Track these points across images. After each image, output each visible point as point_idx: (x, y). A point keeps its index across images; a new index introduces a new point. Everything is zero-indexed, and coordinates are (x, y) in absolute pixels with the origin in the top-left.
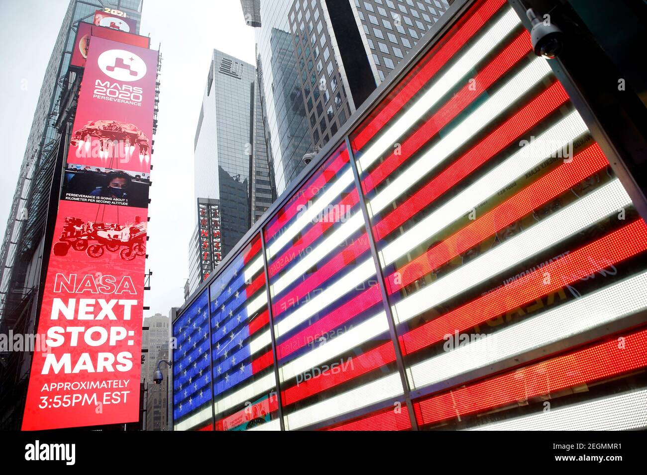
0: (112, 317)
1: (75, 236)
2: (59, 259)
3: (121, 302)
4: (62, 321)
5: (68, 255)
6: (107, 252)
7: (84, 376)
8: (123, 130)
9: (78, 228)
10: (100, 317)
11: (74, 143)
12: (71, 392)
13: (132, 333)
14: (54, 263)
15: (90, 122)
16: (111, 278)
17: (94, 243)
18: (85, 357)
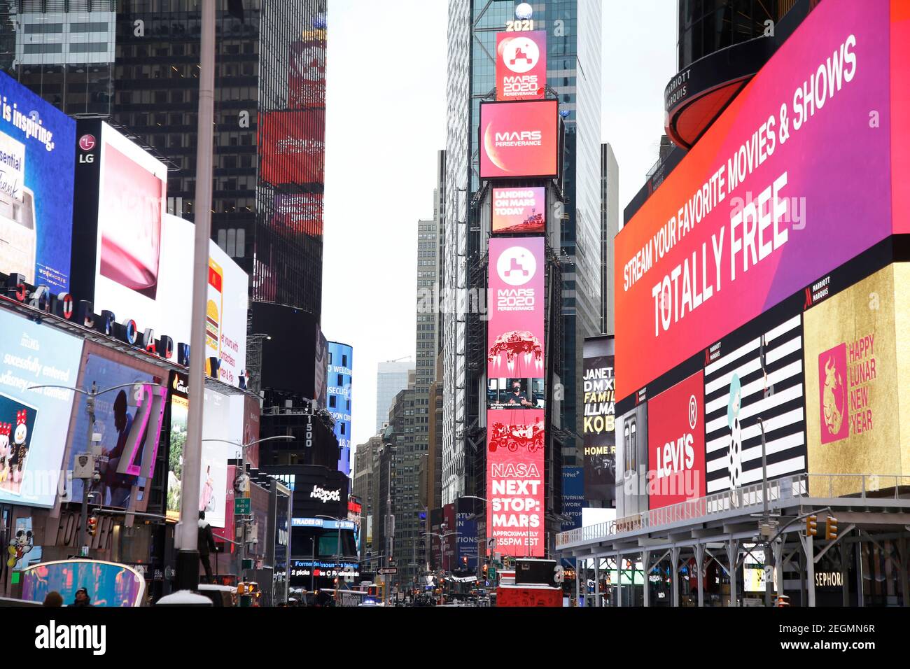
0: (526, 493)
1: (500, 437)
2: (491, 453)
3: (531, 482)
4: (499, 495)
5: (497, 451)
6: (519, 447)
7: (513, 528)
8: (522, 340)
9: (501, 431)
10: (519, 492)
11: (491, 359)
12: (508, 537)
13: (538, 503)
14: (491, 457)
15: (498, 337)
16: (524, 466)
17: (511, 441)
18: (513, 517)
